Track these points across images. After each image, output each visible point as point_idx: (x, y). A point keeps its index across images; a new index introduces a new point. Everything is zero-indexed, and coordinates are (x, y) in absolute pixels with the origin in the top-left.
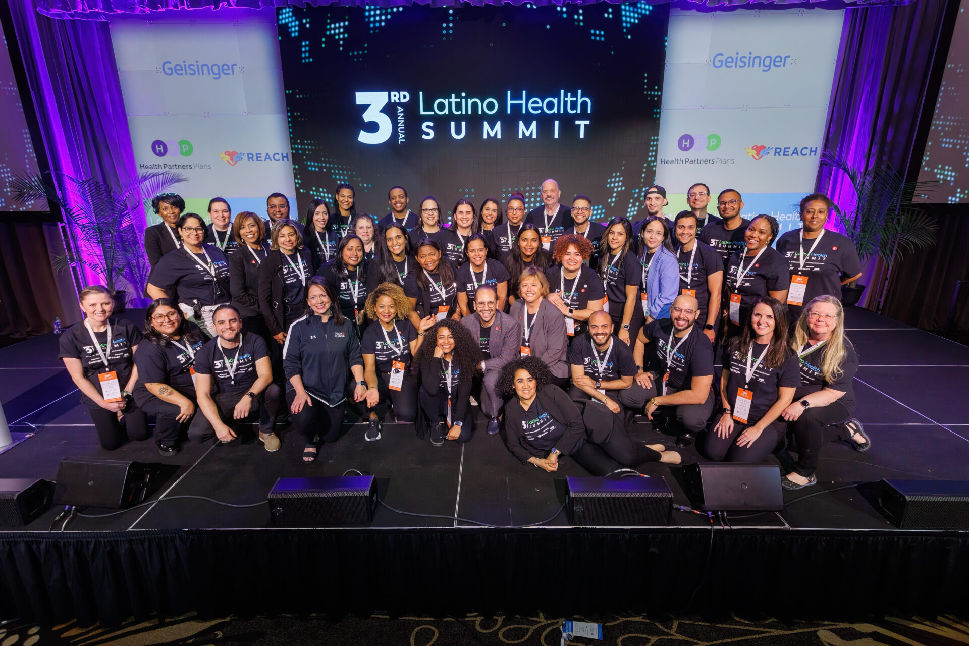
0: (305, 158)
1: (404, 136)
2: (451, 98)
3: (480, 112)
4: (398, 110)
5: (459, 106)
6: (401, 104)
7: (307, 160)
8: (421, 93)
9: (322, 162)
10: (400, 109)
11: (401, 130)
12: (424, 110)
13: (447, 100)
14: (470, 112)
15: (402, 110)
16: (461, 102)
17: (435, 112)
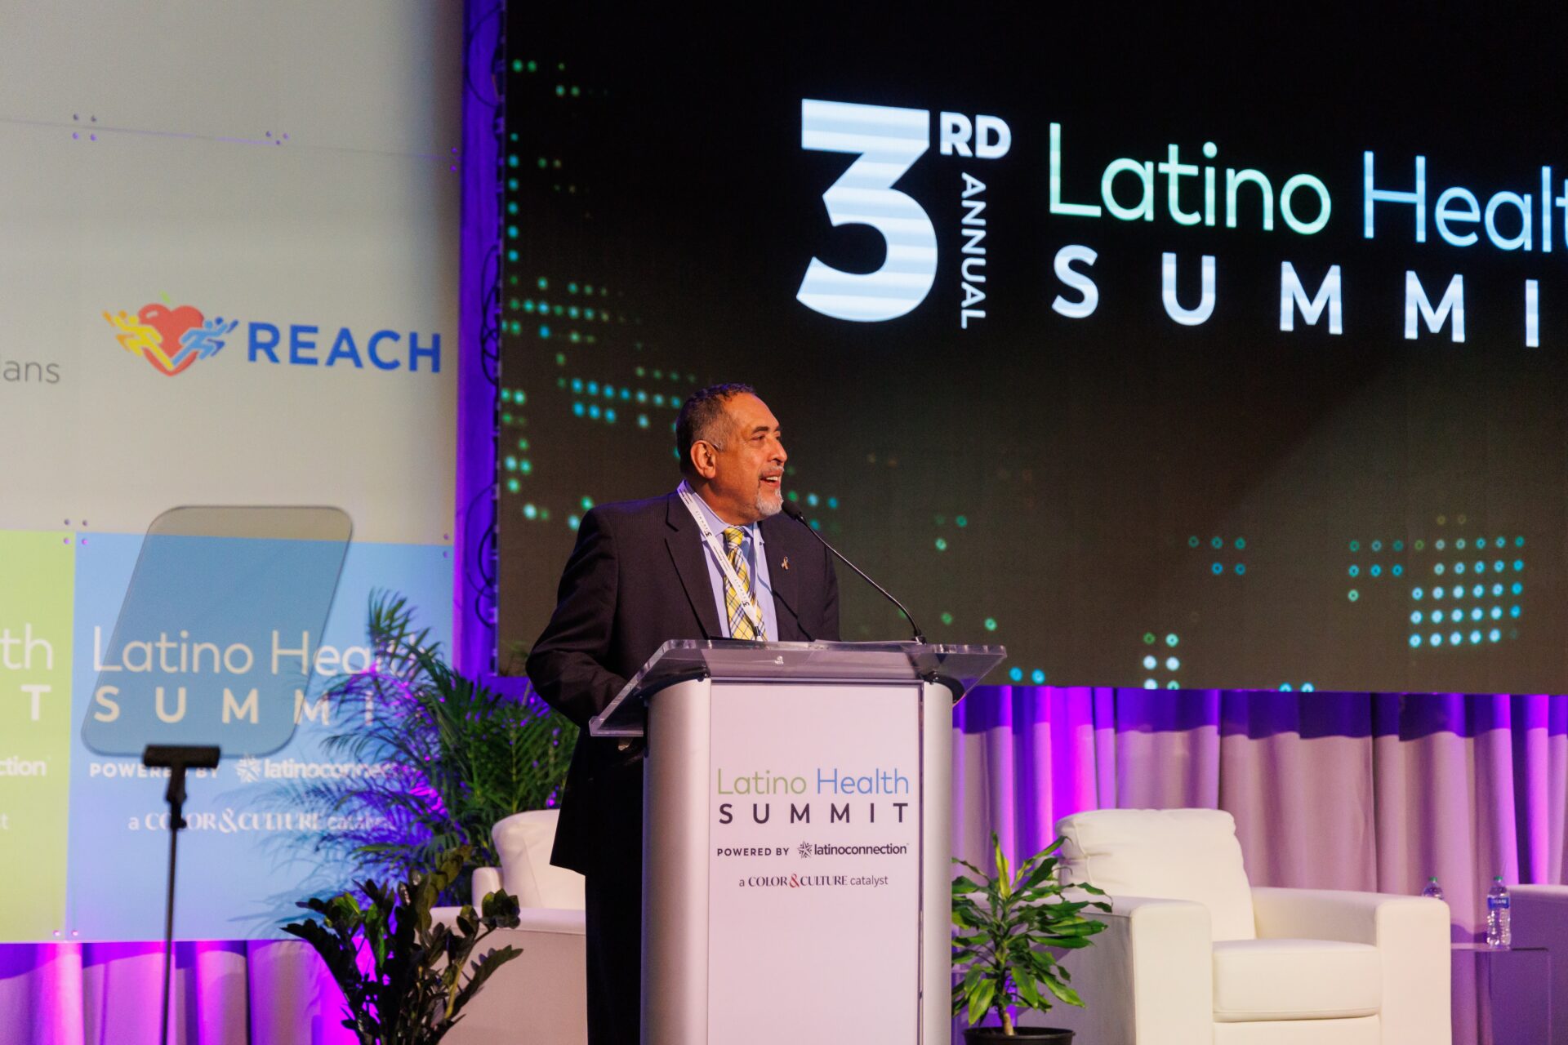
0: (561, 359)
1: (981, 296)
2: (1166, 160)
3: (1269, 224)
4: (963, 185)
5: (1191, 193)
6: (978, 167)
7: (569, 373)
8: (1055, 130)
9: (635, 385)
10: (974, 185)
11: (973, 270)
12: (1065, 198)
13: (1149, 165)
14: (1231, 221)
15: (981, 187)
16: (1201, 178)
17: (1105, 210)
